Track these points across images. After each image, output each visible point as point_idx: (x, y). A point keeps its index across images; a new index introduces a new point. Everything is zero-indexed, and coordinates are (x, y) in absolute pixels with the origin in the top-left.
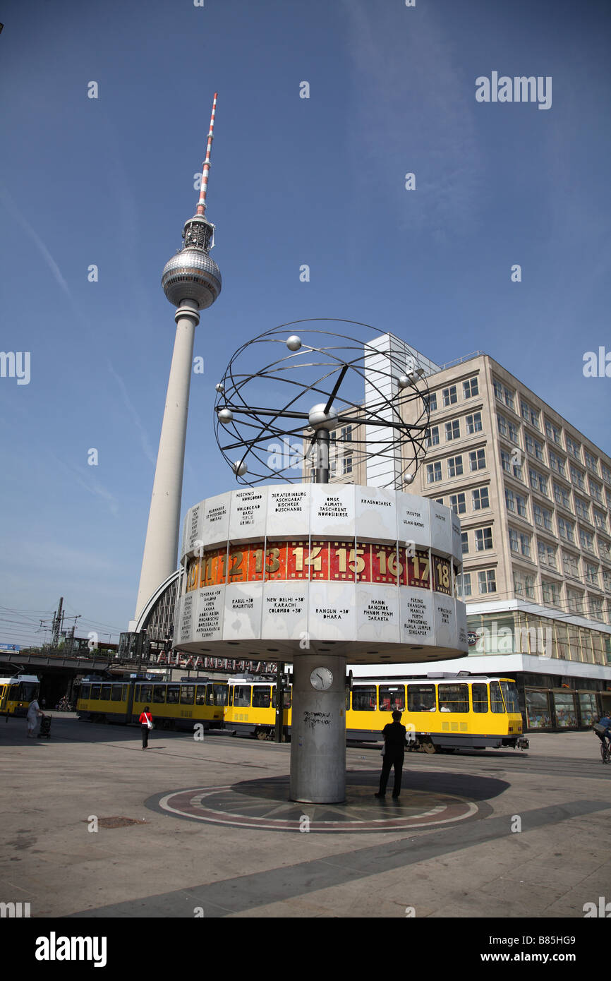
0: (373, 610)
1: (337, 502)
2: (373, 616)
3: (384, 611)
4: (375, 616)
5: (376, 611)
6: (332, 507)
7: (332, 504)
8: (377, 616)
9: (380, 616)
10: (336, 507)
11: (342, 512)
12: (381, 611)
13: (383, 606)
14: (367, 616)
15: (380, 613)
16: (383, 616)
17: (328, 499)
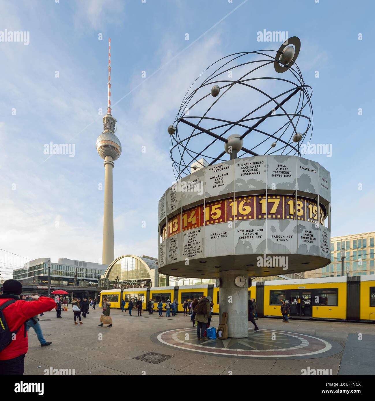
0: (306, 236)
1: (284, 168)
2: (306, 240)
3: (311, 237)
4: (307, 240)
5: (307, 237)
6: (281, 171)
7: (281, 169)
8: (308, 240)
9: (310, 240)
10: (284, 171)
11: (288, 174)
12: (310, 237)
13: (311, 234)
14: (303, 239)
15: (310, 238)
16: (311, 240)
17: (279, 166)
